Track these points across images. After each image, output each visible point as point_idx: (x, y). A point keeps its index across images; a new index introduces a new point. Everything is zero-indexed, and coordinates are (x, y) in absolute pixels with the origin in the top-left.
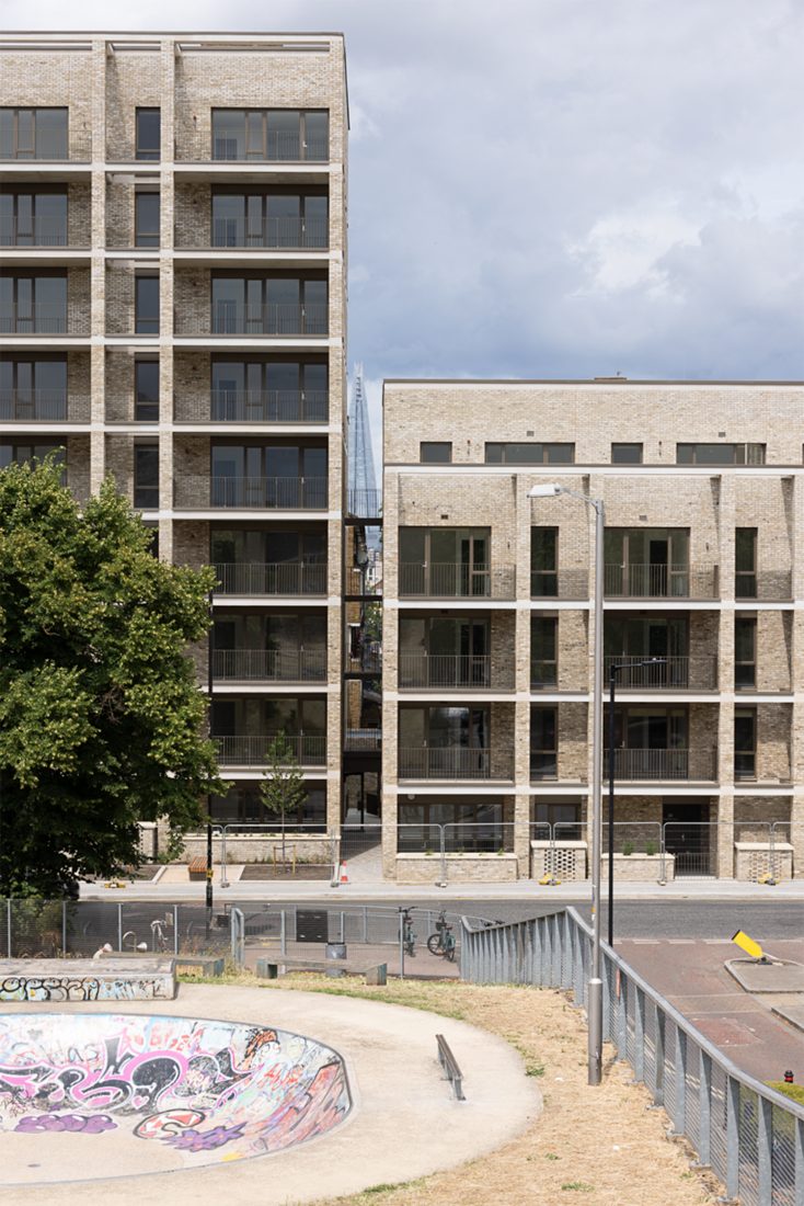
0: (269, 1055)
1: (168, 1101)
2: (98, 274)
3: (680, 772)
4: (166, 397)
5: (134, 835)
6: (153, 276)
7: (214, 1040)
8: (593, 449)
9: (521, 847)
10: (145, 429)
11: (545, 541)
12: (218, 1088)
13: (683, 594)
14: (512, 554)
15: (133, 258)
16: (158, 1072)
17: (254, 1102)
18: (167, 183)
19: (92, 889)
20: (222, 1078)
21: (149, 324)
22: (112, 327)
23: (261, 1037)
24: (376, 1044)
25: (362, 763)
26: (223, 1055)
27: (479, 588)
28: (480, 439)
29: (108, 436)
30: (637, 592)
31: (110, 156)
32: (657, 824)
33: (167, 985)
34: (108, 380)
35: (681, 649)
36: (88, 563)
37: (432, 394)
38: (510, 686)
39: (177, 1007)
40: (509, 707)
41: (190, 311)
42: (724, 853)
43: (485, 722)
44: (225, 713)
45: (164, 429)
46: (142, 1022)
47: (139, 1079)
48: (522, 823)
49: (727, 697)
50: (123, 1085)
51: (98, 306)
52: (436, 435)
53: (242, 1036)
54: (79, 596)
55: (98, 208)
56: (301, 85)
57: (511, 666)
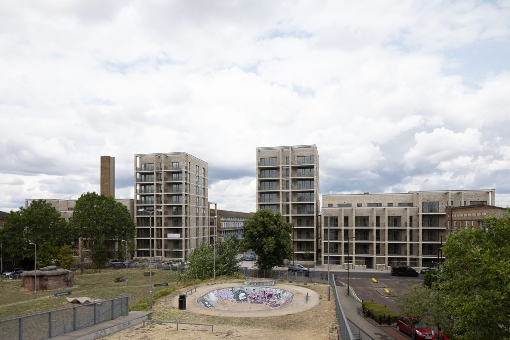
0: (285, 294)
1: (271, 300)
2: (281, 181)
3: (367, 253)
4: (290, 198)
5: (283, 261)
6: (289, 181)
7: (278, 292)
8: (354, 205)
9: (342, 264)
10: (288, 203)
11: (346, 219)
12: (278, 299)
13: (368, 226)
14: (341, 221)
15: (286, 178)
16: (270, 296)
17: (282, 301)
18: (290, 167)
19: (276, 268)
20: (279, 297)
21: (288, 188)
22: (283, 188)
23: (285, 291)
24: (300, 294)
25: (319, 251)
26: (279, 294)
27: (337, 225)
28: (337, 203)
29: (282, 204)
30: (361, 226)
31: (282, 164)
32: (364, 261)
33: (273, 284)
34: (282, 196)
35: (368, 235)
36: (276, 223)
37: (330, 197)
38: (341, 240)
39: (274, 287)
40: (341, 243)
41: (294, 186)
42: (374, 265)
43: (337, 245)
44: (300, 243)
45: (290, 203)
46: (269, 289)
47: (268, 297)
48: (343, 260)
49: (375, 242)
50: (265, 297)
51: (281, 186)
52: (330, 203)
53: (282, 291)
54: (275, 226)
55: (281, 172)
56: (310, 153)
57: (341, 237)
